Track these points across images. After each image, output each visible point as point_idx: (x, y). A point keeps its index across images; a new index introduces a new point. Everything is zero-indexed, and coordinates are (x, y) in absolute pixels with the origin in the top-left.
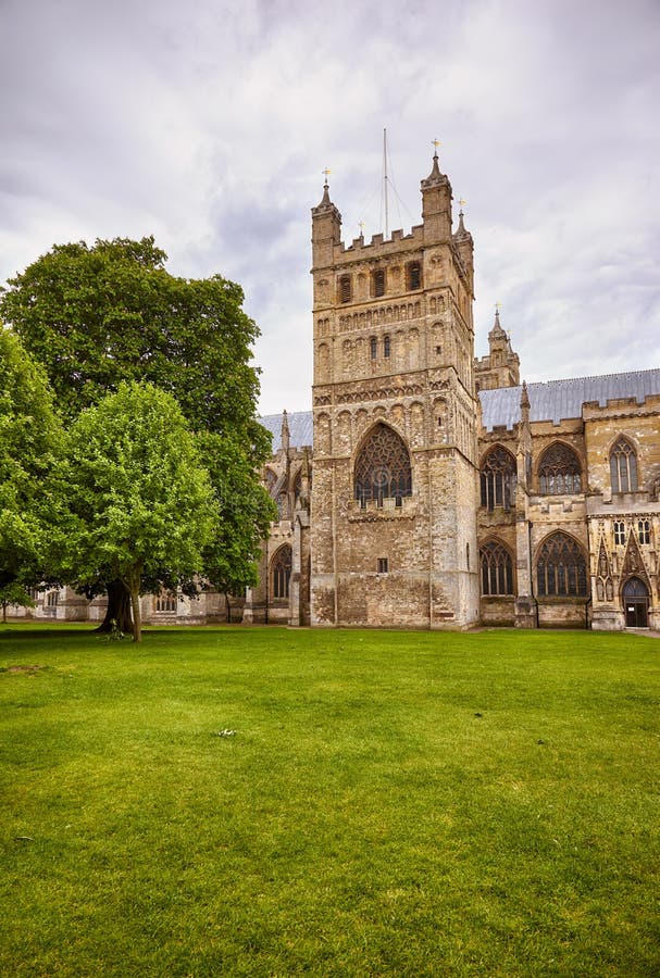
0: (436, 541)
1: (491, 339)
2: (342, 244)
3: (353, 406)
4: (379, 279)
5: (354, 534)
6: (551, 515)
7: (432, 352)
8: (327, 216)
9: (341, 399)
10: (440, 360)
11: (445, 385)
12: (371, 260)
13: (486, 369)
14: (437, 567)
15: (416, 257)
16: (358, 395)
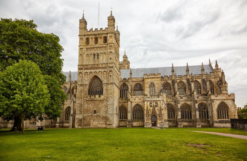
0: (109, 106)
1: (123, 57)
2: (87, 30)
3: (89, 71)
4: (96, 39)
5: (88, 104)
6: (136, 100)
7: (109, 59)
8: (83, 22)
9: (85, 69)
10: (111, 61)
11: (112, 67)
12: (95, 35)
13: (122, 64)
14: (109, 112)
15: (106, 35)
16: (90, 68)
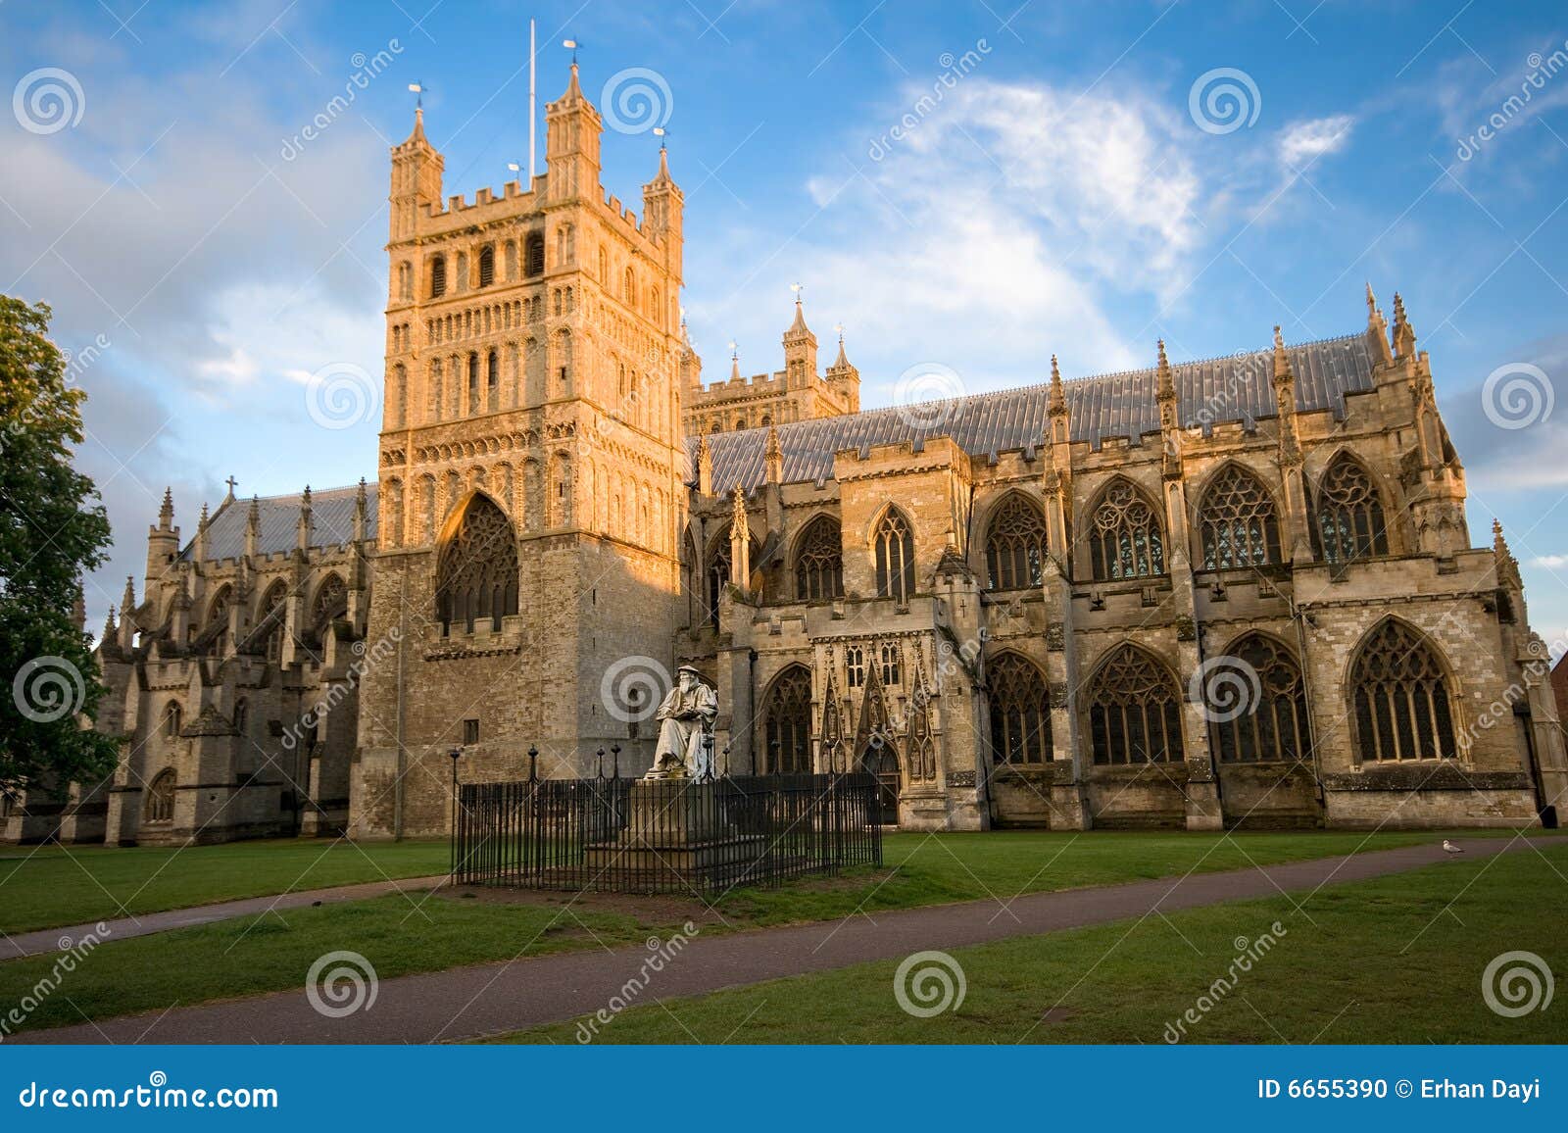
0: (550, 689)
3: (438, 467)
4: (485, 258)
5: (431, 678)
6: (785, 637)
7: (552, 377)
9: (420, 455)
10: (564, 389)
11: (569, 429)
12: (473, 230)
14: (547, 733)
15: (538, 225)
16: (447, 449)
